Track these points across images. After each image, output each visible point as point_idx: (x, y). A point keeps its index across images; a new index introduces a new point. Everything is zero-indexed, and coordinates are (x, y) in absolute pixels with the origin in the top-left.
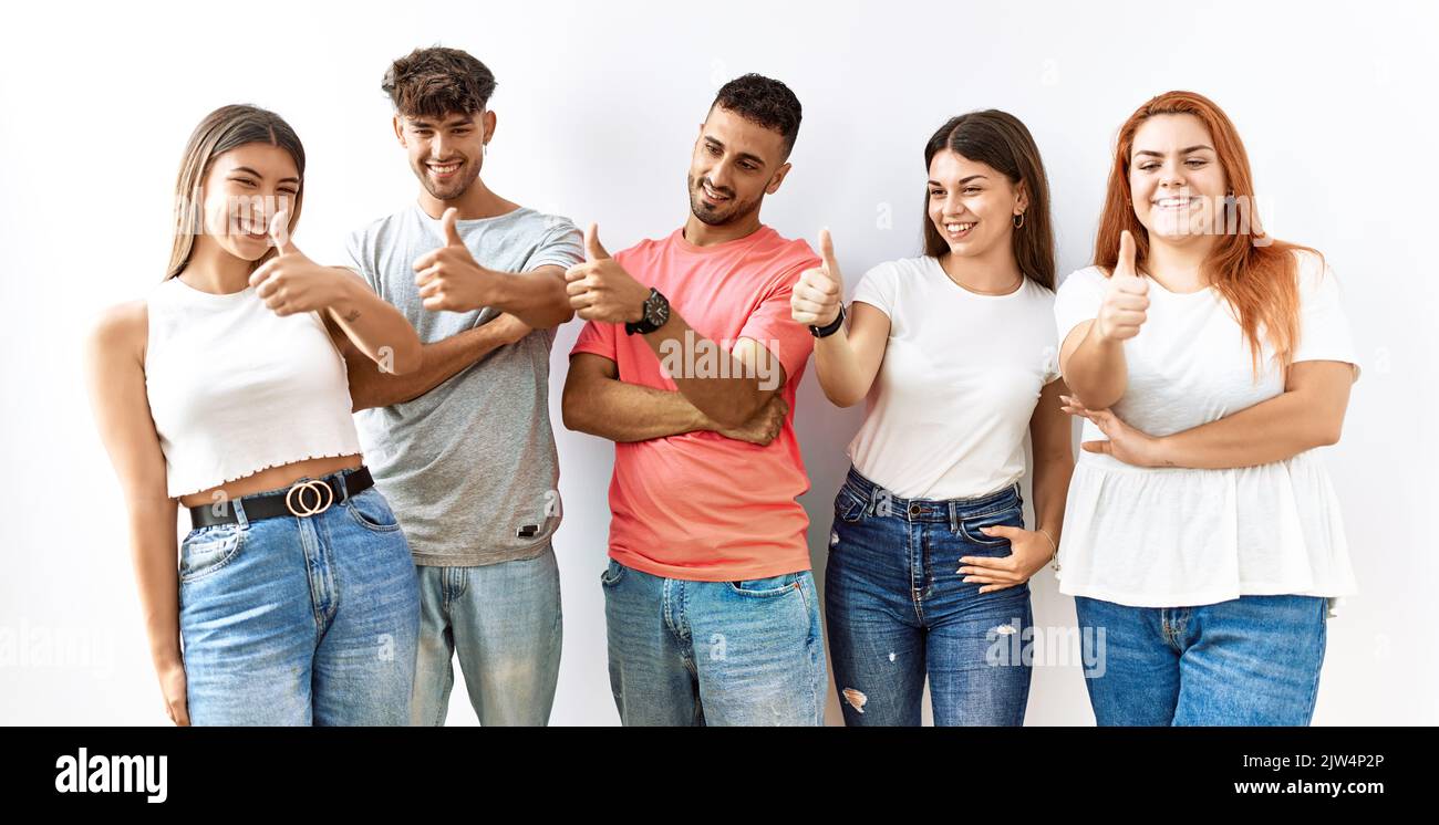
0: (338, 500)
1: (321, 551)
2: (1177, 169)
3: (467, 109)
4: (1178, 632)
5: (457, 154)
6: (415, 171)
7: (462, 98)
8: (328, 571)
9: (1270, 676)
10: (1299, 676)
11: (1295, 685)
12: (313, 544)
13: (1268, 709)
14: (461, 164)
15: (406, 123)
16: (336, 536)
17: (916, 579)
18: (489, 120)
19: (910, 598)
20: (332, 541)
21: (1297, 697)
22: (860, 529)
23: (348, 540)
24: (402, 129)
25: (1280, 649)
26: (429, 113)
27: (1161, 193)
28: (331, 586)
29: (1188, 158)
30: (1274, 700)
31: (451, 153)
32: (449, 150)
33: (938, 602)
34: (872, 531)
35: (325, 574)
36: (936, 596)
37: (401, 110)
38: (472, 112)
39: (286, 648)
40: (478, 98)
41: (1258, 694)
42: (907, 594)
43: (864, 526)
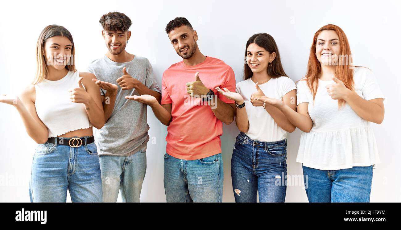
0: (83, 144)
1: (74, 158)
2: (329, 45)
3: (123, 30)
4: (332, 175)
5: (119, 43)
6: (107, 47)
7: (122, 27)
8: (75, 163)
9: (359, 187)
10: (366, 187)
11: (365, 189)
12: (73, 155)
13: (358, 196)
14: (120, 45)
15: (106, 32)
16: (80, 154)
17: (254, 162)
18: (129, 33)
19: (252, 167)
20: (78, 155)
21: (366, 193)
22: (241, 147)
23: (82, 156)
24: (104, 34)
25: (361, 180)
26: (112, 30)
27: (324, 52)
28: (74, 167)
29: (332, 42)
30: (360, 193)
31: (118, 42)
32: (117, 41)
33: (259, 169)
34: (244, 147)
35: (73, 164)
36: (259, 168)
37: (104, 29)
38: (124, 31)
39: (59, 180)
40: (126, 27)
41: (356, 192)
42: (251, 166)
43: (242, 146)
